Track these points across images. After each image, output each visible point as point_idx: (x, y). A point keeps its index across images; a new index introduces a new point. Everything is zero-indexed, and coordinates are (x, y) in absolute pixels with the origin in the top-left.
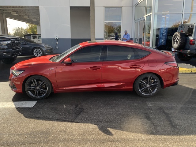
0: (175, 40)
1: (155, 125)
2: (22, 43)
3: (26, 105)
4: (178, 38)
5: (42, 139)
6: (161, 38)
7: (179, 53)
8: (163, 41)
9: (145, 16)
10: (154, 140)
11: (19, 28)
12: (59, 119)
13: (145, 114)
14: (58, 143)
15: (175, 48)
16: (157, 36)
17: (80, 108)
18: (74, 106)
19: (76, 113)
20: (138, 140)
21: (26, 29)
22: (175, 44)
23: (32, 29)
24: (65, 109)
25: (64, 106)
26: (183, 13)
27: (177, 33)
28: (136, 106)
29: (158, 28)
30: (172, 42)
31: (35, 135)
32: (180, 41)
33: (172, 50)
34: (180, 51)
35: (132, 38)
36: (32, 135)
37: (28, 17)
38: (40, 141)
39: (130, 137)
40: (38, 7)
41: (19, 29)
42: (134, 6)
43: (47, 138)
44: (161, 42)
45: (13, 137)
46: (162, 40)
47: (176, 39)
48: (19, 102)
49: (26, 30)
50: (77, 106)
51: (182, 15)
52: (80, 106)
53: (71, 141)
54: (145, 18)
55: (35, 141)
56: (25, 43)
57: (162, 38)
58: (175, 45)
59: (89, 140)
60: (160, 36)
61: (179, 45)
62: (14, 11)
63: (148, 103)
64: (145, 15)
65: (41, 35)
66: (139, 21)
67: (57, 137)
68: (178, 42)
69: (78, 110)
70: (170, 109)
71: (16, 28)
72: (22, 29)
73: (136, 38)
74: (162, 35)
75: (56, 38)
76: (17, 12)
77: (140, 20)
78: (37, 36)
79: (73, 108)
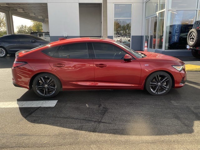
0: (190, 37)
1: (187, 126)
2: (31, 40)
3: (47, 105)
4: (194, 35)
5: (72, 141)
6: (173, 35)
7: (195, 50)
8: (176, 39)
9: (157, 13)
10: (190, 142)
11: (22, 25)
12: (84, 119)
13: (173, 113)
14: (90, 145)
15: (190, 45)
16: (170, 33)
17: (103, 108)
18: (97, 106)
19: (101, 112)
20: (174, 141)
21: (30, 27)
22: (190, 41)
23: (38, 27)
24: (88, 108)
25: (87, 105)
26: (198, 9)
27: (193, 30)
28: (161, 105)
29: (171, 25)
30: (188, 39)
31: (64, 137)
32: (196, 38)
33: (187, 48)
34: (195, 49)
35: (143, 35)
36: (61, 136)
37: (35, 14)
38: (71, 142)
39: (164, 138)
40: (46, 4)
41: (23, 27)
42: (145, 3)
43: (77, 139)
44: (174, 40)
45: (42, 138)
46: (175, 37)
47: (192, 36)
48: (39, 101)
49: (30, 29)
50: (100, 105)
51: (196, 11)
52: (103, 106)
53: (103, 142)
54: (158, 15)
55: (65, 143)
56: (34, 41)
57: (175, 36)
58: (191, 43)
59: (122, 141)
60: (173, 33)
61: (195, 42)
62: (20, 8)
63: (173, 102)
64: (157, 11)
65: (49, 32)
66: (150, 17)
67: (87, 138)
68: (194, 39)
69: (101, 109)
70: (198, 108)
71: (20, 26)
72: (25, 27)
73: (146, 35)
74: (175, 32)
75: (64, 36)
76: (23, 9)
77: (152, 17)
78: (44, 34)
79: (96, 107)
